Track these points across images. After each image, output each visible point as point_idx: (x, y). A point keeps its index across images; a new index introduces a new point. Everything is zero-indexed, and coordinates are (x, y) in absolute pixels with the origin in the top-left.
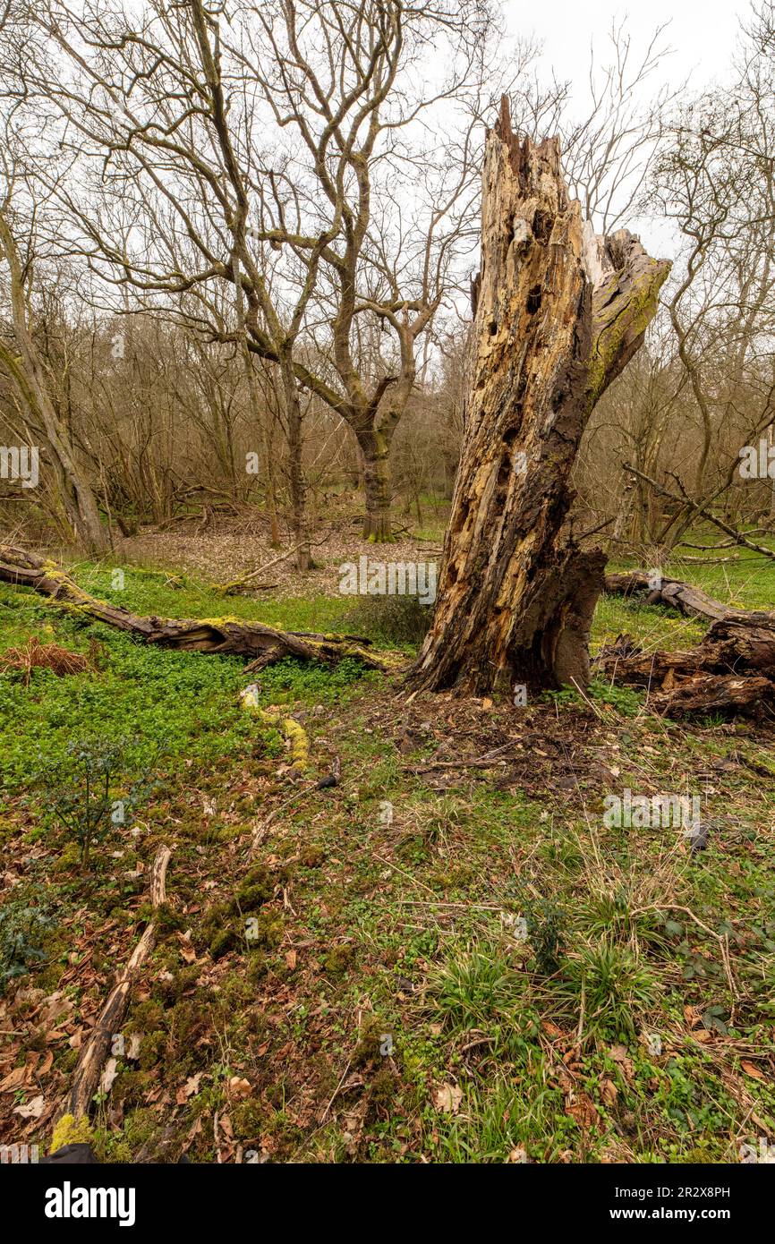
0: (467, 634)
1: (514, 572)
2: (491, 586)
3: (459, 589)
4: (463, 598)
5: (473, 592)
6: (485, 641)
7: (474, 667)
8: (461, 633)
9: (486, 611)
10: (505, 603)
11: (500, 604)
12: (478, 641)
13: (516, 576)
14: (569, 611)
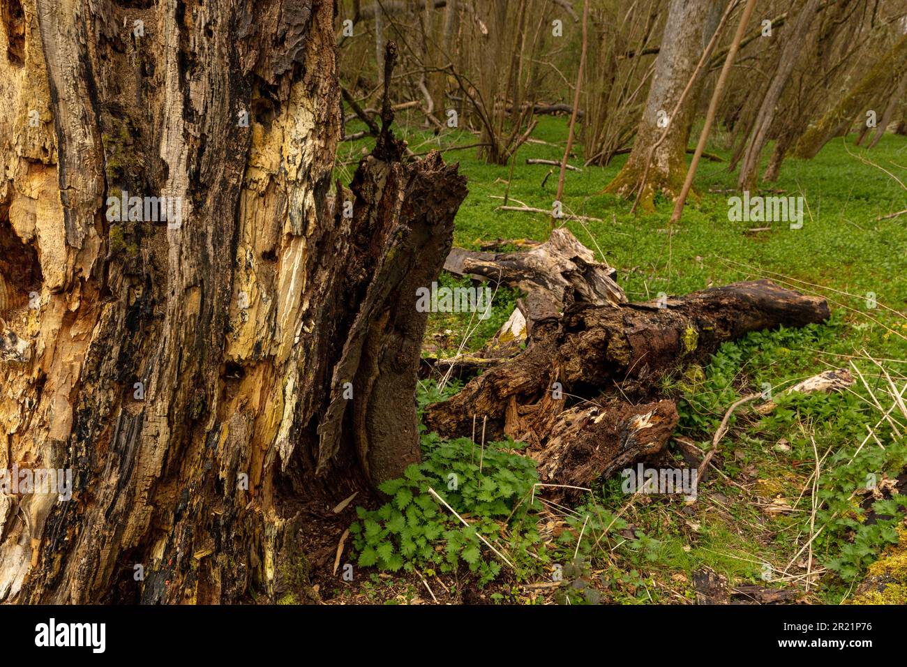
0: (152, 462)
1: (264, 243)
2: (195, 296)
3: (69, 319)
4: (100, 351)
5: (131, 324)
6: (216, 465)
7: (199, 543)
8: (127, 461)
9: (199, 381)
10: (258, 347)
11: (240, 350)
12: (193, 472)
13: (271, 257)
14: (386, 330)
